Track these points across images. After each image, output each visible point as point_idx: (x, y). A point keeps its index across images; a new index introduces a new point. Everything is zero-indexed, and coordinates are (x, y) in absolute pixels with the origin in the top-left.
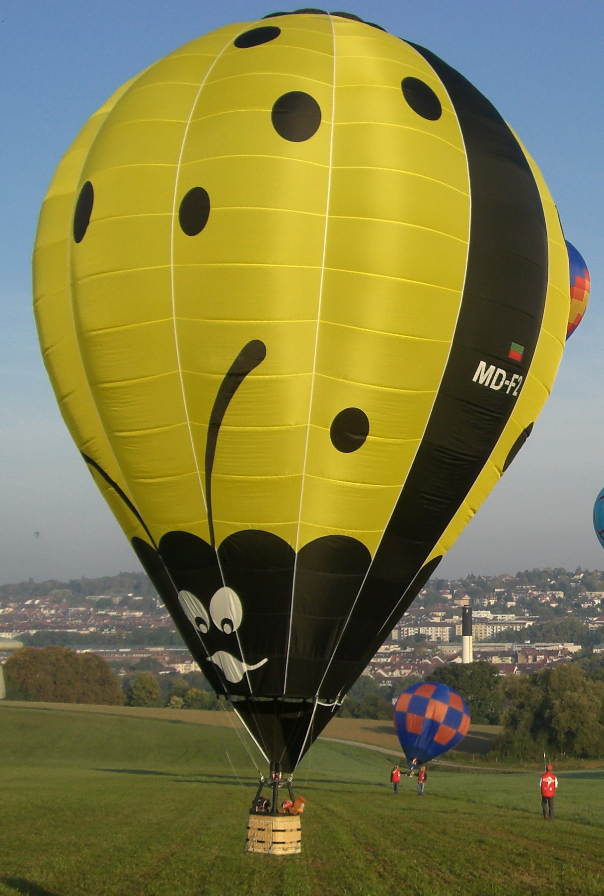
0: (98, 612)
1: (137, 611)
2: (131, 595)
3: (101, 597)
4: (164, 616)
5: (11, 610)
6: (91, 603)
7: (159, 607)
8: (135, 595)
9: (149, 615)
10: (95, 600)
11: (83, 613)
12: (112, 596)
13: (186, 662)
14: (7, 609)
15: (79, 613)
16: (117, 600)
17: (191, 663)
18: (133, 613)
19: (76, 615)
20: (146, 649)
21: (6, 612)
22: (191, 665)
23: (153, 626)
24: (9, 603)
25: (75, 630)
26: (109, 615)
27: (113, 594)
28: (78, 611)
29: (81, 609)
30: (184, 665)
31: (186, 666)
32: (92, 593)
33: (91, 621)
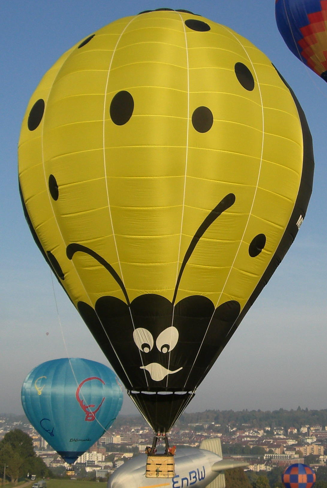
0: (196, 433)
1: (219, 433)
2: (213, 423)
3: (197, 424)
4: (234, 436)
5: (147, 431)
6: (191, 428)
7: (230, 431)
8: (216, 423)
9: (226, 436)
10: (193, 426)
11: (189, 434)
12: (203, 424)
13: (254, 464)
14: (145, 431)
15: (186, 434)
16: (206, 426)
17: (258, 465)
18: (216, 434)
19: (185, 435)
20: (231, 456)
21: (144, 433)
22: (258, 466)
23: (231, 442)
24: (145, 427)
25: (188, 445)
26: (203, 435)
27: (203, 423)
28: (185, 432)
29: (187, 431)
30: (253, 466)
31: (255, 467)
32: (191, 422)
33: (194, 438)
